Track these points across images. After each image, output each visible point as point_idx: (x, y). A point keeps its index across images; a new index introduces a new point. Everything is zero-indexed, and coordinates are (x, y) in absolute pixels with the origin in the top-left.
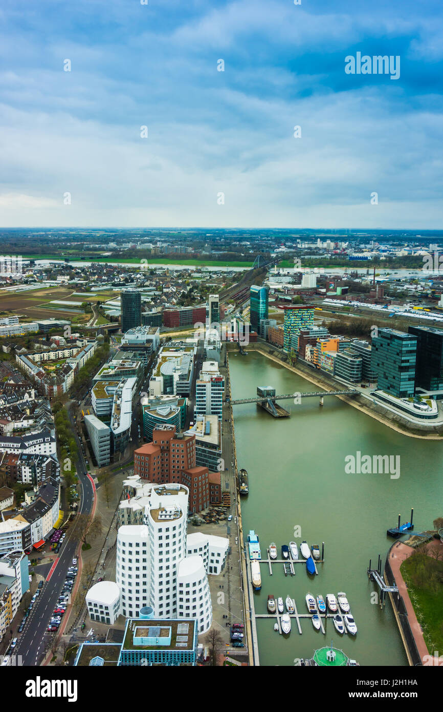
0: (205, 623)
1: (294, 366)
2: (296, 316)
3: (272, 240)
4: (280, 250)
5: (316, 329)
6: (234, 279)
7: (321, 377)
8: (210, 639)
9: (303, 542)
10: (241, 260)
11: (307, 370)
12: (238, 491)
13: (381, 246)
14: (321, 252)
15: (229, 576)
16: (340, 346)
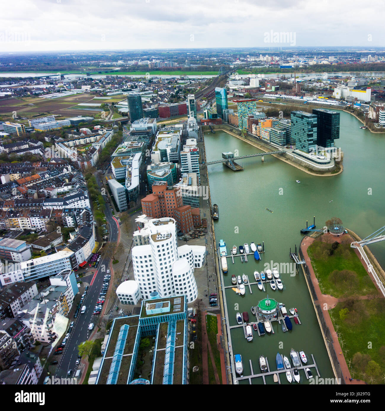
0: (193, 296)
1: (246, 138)
2: (245, 106)
3: (231, 56)
4: (236, 63)
5: (258, 114)
6: (206, 84)
7: (263, 144)
8: (197, 304)
9: (252, 243)
10: (210, 71)
11: (254, 140)
12: (212, 217)
13: (300, 58)
14: (263, 63)
15: (207, 267)
16: (273, 124)
